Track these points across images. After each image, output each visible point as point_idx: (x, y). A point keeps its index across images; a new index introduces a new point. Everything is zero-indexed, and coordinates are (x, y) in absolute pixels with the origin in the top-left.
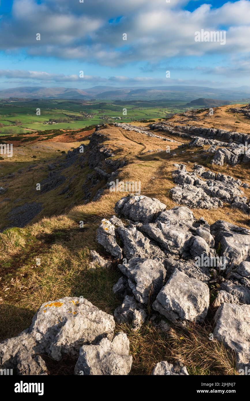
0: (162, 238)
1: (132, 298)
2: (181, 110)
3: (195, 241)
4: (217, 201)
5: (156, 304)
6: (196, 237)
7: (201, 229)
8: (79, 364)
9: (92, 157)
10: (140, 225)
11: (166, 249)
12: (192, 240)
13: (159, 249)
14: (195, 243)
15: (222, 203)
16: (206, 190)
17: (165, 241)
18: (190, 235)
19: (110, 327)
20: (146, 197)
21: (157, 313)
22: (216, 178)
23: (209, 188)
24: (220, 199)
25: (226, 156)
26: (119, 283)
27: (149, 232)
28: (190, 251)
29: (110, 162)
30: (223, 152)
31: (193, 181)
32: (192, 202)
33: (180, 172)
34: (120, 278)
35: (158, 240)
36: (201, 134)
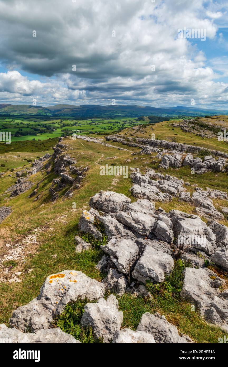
0: (133, 223)
1: (115, 270)
2: (131, 125)
3: (158, 224)
4: (168, 196)
5: (135, 272)
6: (158, 221)
7: (161, 216)
8: (84, 320)
9: (57, 164)
10: (112, 214)
11: (136, 232)
12: (156, 224)
13: (131, 232)
14: (158, 226)
15: (172, 197)
16: (158, 187)
17: (136, 225)
18: (154, 220)
19: (101, 293)
20: (115, 193)
21: (136, 280)
22: (164, 179)
23: (161, 186)
24: (170, 194)
25: (171, 161)
26: (102, 260)
27: (122, 219)
28: (155, 232)
29: (74, 168)
30: (168, 158)
31: (147, 181)
32: (149, 197)
33: (136, 174)
34: (103, 256)
35: (129, 225)
36: (148, 144)
